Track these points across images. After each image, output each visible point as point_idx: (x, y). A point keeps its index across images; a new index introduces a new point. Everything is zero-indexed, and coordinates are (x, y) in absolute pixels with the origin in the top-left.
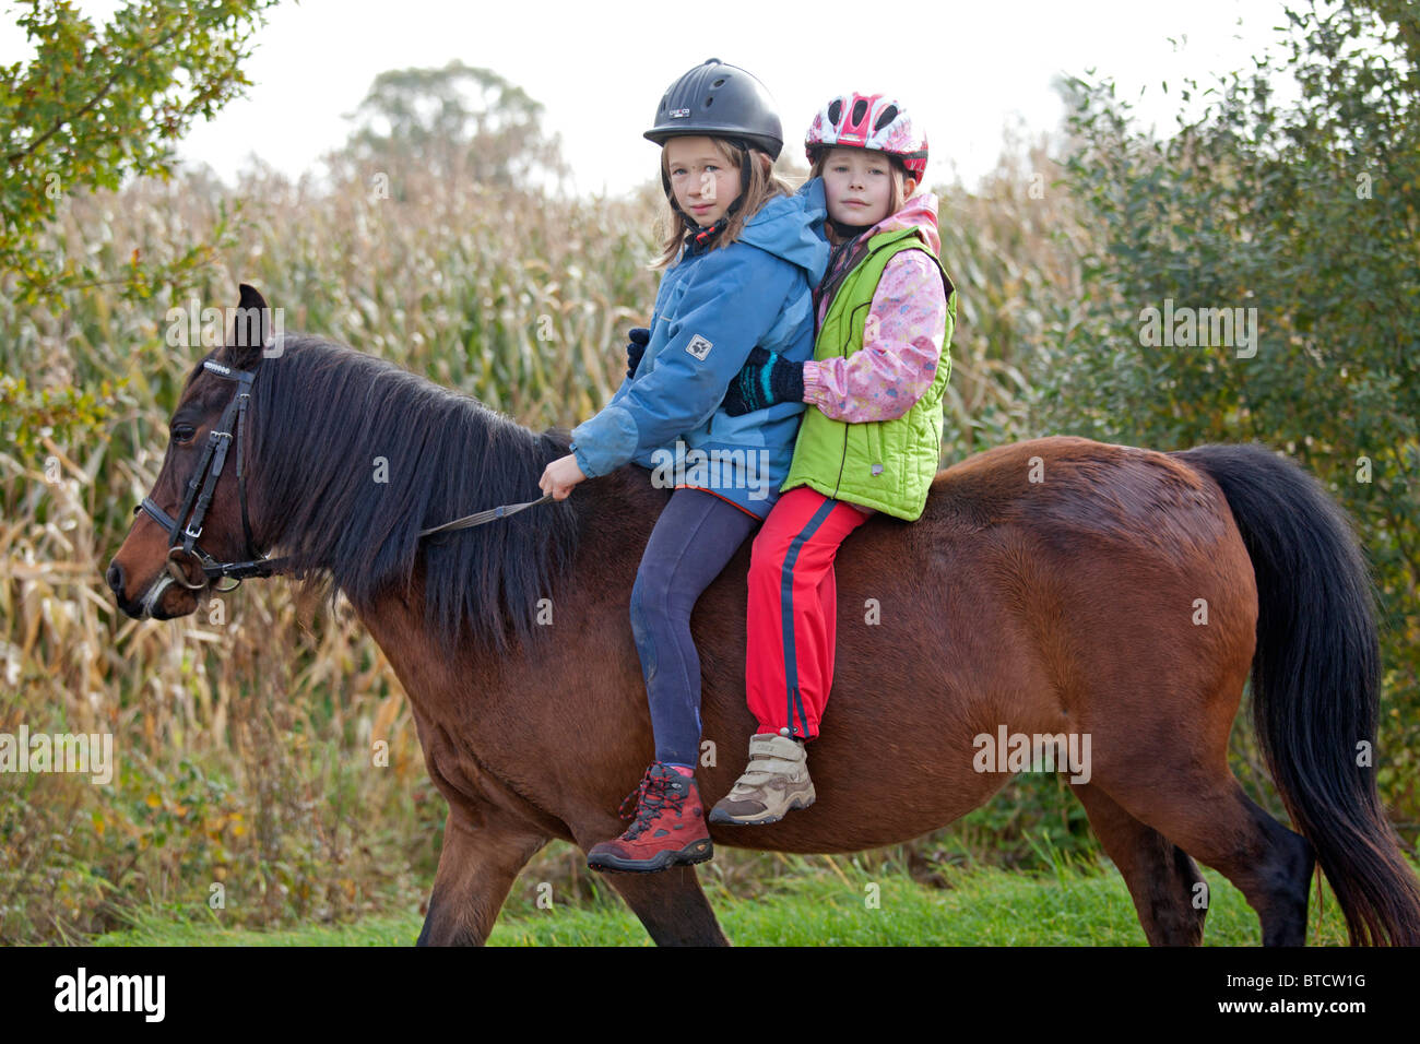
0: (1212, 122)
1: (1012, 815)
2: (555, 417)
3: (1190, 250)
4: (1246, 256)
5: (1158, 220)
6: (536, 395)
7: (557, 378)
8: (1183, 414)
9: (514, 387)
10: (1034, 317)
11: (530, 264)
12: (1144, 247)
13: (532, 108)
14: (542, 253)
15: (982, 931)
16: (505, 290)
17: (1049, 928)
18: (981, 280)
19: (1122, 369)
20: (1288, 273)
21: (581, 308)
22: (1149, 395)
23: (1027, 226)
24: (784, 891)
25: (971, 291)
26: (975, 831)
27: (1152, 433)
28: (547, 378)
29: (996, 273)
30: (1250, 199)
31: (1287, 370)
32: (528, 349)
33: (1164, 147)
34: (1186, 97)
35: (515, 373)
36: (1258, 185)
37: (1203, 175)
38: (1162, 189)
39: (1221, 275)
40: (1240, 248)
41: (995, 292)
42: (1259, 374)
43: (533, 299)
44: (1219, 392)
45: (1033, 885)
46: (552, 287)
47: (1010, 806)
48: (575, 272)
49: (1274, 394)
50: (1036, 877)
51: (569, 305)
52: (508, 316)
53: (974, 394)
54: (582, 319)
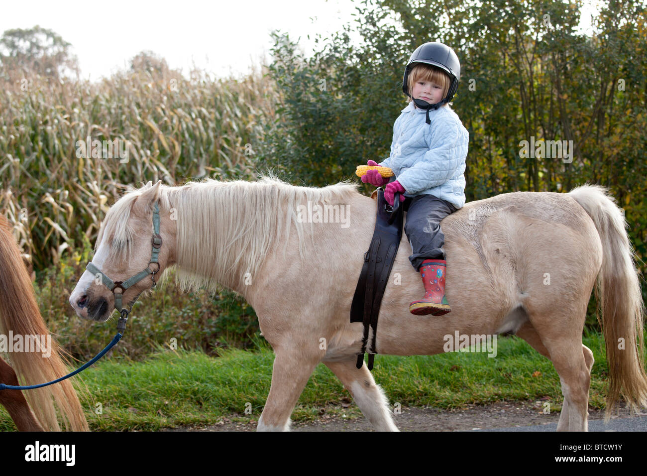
0: (327, 51)
1: (246, 327)
2: (68, 169)
3: (318, 101)
4: (339, 104)
5: (305, 90)
6: (60, 160)
7: (69, 153)
8: (315, 167)
9: (50, 157)
10: (260, 128)
11: (58, 107)
12: (299, 101)
13: (66, 45)
14: (64, 103)
15: (230, 373)
16: (48, 117)
17: (256, 371)
18: (239, 114)
19: (289, 149)
20: (356, 111)
21: (78, 125)
22: (300, 160)
23: (257, 93)
24: (152, 358)
25: (236, 119)
26: (231, 334)
27: (302, 175)
28: (65, 153)
29: (245, 112)
30: (342, 82)
31: (355, 150)
32: (57, 142)
33: (308, 61)
34: (317, 41)
35: (52, 152)
36: (345, 76)
37: (324, 72)
38: (307, 77)
39: (331, 112)
40: (337, 101)
41: (244, 119)
42: (344, 151)
43: (59, 121)
44: (329, 158)
45: (251, 355)
46: (66, 116)
47: (246, 324)
48: (76, 110)
49: (350, 160)
50: (252, 351)
51: (73, 123)
52: (49, 128)
53: (236, 159)
54: (78, 129)
